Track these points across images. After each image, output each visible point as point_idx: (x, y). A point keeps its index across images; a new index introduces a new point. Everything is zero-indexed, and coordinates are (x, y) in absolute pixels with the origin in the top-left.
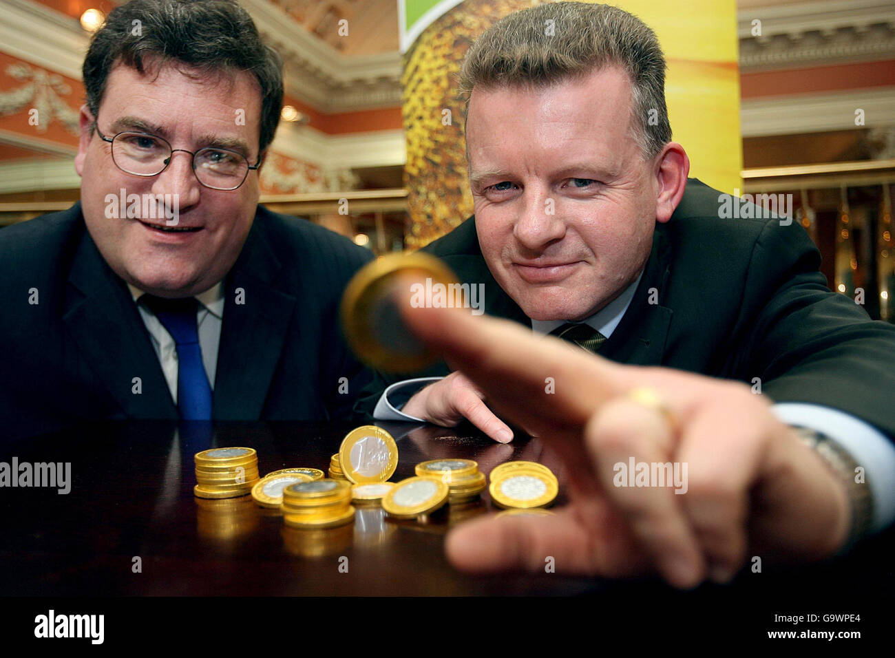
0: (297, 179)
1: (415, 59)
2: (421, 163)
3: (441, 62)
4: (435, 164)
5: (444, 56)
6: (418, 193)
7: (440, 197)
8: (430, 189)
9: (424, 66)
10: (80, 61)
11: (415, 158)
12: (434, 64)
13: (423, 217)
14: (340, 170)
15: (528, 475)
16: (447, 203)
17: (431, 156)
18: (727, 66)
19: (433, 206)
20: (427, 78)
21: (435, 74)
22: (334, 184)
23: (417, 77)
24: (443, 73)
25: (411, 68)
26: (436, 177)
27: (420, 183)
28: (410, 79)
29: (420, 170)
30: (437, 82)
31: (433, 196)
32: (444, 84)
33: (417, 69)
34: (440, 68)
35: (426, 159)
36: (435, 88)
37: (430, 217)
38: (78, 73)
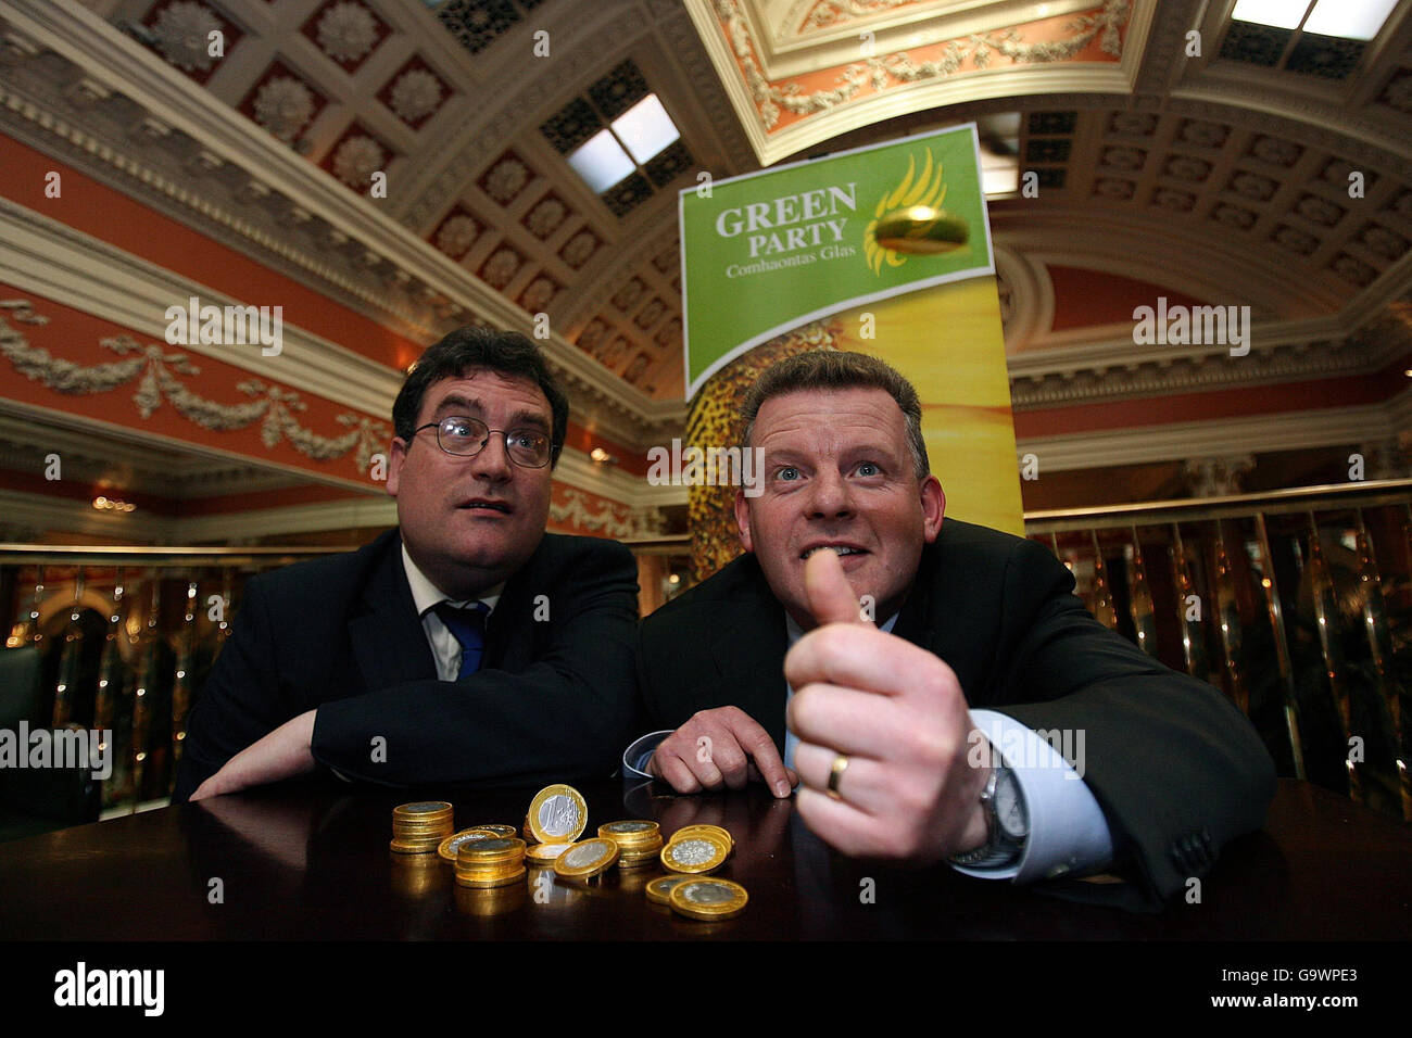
0: (606, 517)
1: (699, 409)
2: (703, 509)
3: (722, 410)
4: (716, 508)
5: (725, 405)
6: (701, 539)
7: (722, 542)
8: (712, 535)
9: (707, 414)
10: (391, 404)
11: (698, 503)
12: (717, 414)
13: (706, 562)
14: (651, 507)
15: (702, 839)
16: (728, 548)
17: (712, 501)
18: (1000, 410)
19: (716, 551)
20: (709, 425)
21: (717, 422)
22: (643, 524)
23: (700, 425)
24: (725, 421)
25: (694, 418)
26: (718, 523)
27: (703, 529)
28: (694, 427)
29: (703, 515)
30: (719, 430)
31: (715, 541)
32: (726, 431)
33: (700, 417)
34: (722, 417)
35: (708, 503)
36: (717, 436)
37: (711, 562)
38: (389, 416)
